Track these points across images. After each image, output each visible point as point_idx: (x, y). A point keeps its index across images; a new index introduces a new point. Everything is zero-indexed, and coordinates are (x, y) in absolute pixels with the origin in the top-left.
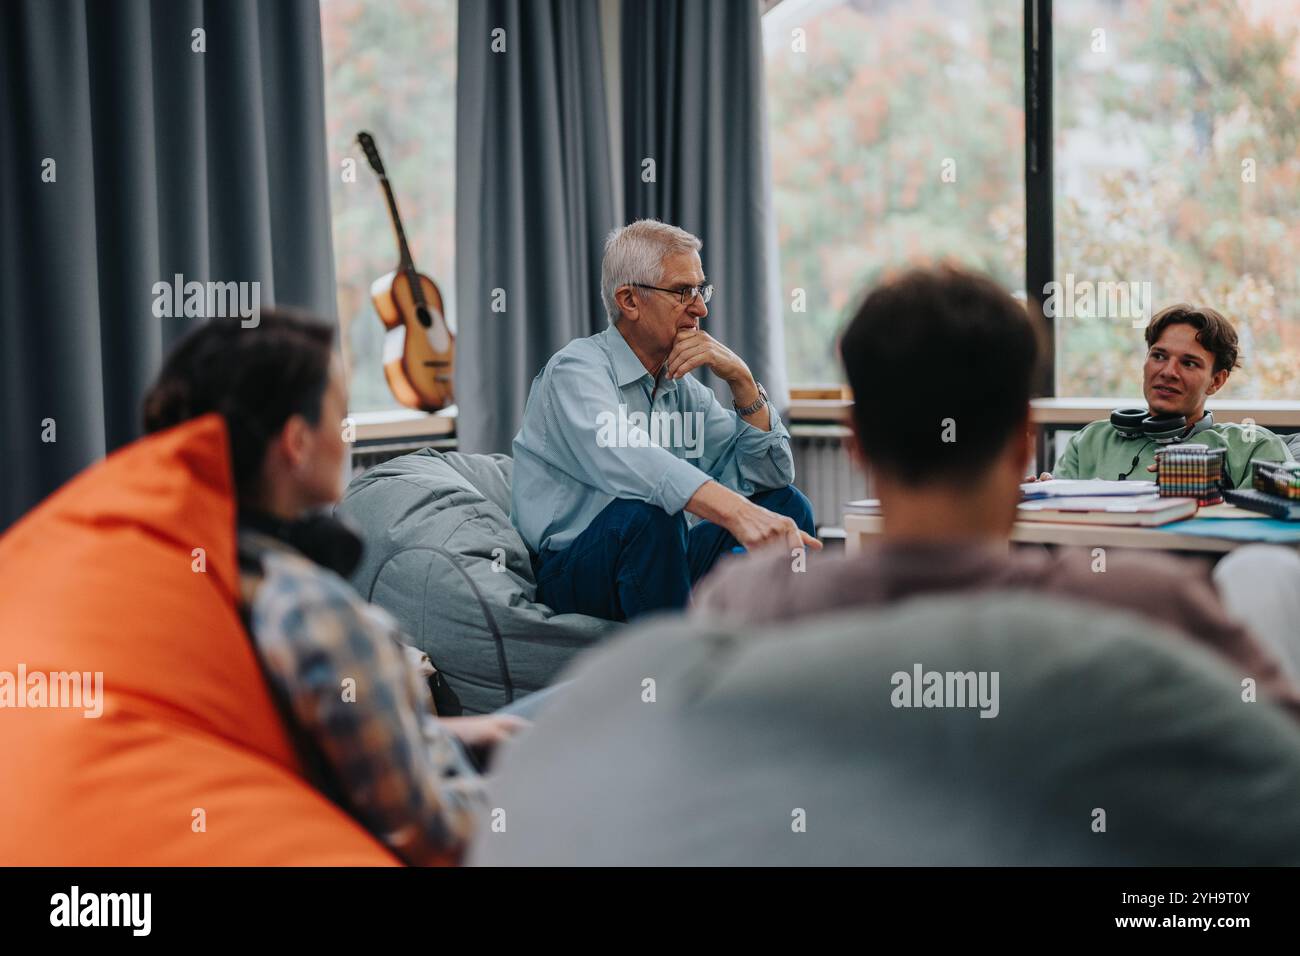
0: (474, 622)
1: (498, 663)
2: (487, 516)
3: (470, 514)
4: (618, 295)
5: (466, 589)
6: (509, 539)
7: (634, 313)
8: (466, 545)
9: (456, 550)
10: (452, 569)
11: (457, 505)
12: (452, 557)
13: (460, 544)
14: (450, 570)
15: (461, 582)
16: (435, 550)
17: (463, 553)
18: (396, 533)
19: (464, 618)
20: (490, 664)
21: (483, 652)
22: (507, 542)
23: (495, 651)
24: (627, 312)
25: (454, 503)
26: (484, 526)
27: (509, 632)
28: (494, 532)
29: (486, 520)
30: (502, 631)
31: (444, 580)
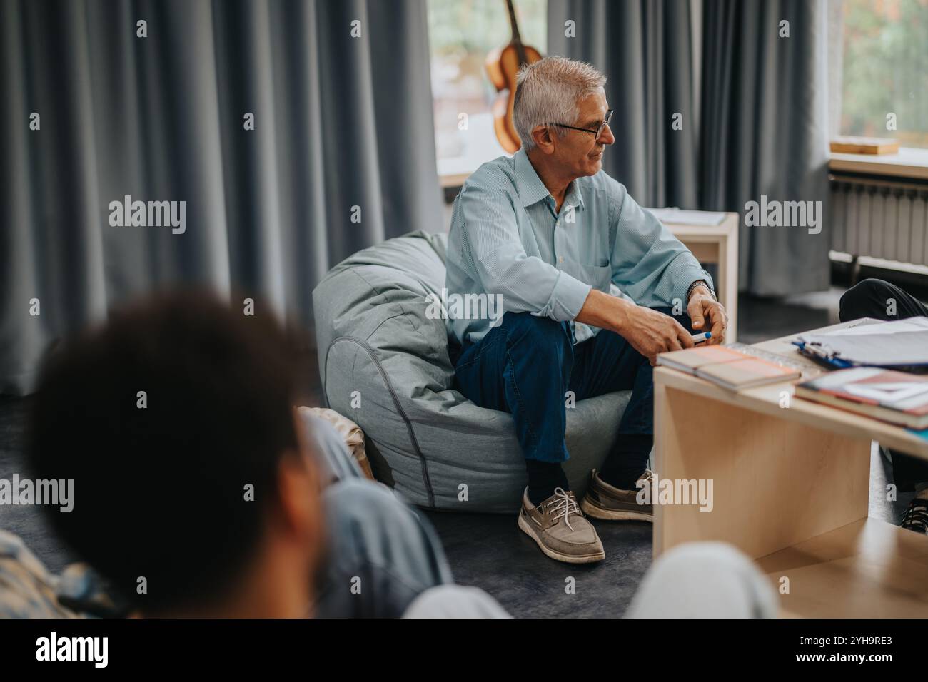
0: (387, 407)
1: (410, 440)
2: (411, 313)
3: (396, 311)
4: (535, 134)
5: (379, 379)
6: (425, 335)
7: (550, 148)
8: (385, 341)
9: (375, 345)
10: (371, 361)
11: (390, 302)
12: (371, 351)
13: (380, 340)
14: (369, 362)
15: (376, 373)
16: (360, 343)
17: (379, 348)
18: (339, 323)
19: (380, 402)
20: (404, 440)
21: (397, 430)
22: (424, 338)
23: (407, 431)
24: (543, 147)
25: (388, 300)
26: (407, 323)
27: (415, 418)
28: (415, 328)
29: (410, 317)
30: (409, 417)
31: (364, 370)
